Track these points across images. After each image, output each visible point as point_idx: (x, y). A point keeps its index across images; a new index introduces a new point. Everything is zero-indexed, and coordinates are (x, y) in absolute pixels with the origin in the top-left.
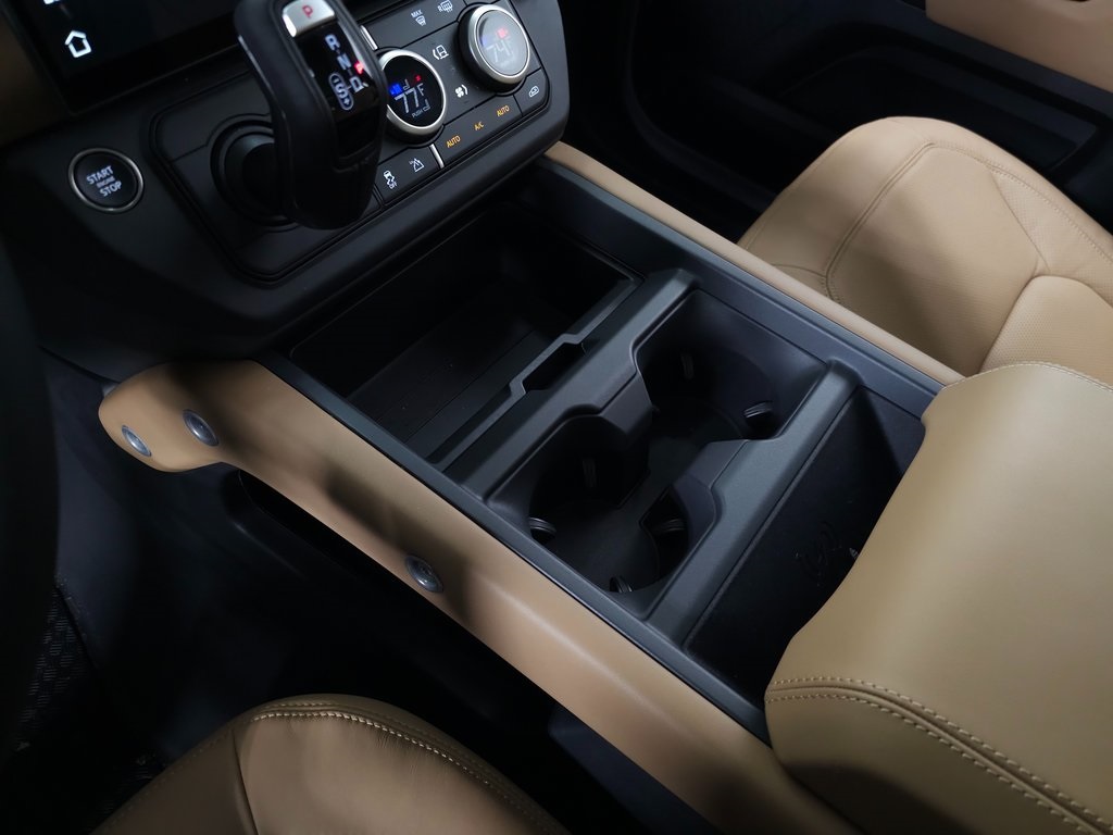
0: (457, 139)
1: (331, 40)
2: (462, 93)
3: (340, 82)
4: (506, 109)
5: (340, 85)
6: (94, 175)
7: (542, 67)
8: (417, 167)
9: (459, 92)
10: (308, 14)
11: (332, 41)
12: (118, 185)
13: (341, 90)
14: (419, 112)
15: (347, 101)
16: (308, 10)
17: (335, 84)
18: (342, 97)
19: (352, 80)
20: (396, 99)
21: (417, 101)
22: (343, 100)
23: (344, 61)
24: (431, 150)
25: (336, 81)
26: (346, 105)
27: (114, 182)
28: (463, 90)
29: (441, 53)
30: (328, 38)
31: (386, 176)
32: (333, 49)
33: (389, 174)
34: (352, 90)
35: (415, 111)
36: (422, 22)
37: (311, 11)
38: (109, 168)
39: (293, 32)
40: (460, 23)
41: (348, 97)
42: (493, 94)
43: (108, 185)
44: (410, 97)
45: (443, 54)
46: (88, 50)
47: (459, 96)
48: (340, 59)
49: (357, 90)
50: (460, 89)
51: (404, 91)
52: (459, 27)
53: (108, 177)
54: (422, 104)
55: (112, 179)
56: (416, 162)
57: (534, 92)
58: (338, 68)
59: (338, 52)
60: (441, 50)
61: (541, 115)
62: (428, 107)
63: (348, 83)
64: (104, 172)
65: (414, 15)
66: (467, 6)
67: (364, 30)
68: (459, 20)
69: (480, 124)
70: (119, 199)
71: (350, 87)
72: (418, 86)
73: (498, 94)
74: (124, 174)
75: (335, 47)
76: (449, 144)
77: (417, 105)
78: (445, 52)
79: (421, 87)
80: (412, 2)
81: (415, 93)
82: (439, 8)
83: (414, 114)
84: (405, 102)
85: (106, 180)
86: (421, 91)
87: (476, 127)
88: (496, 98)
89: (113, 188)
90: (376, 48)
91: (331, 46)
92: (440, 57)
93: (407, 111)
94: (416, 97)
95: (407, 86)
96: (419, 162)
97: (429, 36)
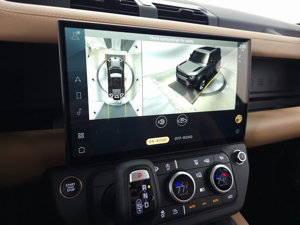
0: (194, 206)
1: (144, 187)
2: (202, 191)
3: (140, 203)
4: (217, 200)
5: (140, 204)
6: (68, 184)
7: (236, 188)
8: (175, 212)
9: (201, 190)
10: (139, 176)
12: (74, 189)
13: (139, 207)
14: (183, 194)
15: (140, 211)
16: (140, 175)
17: (138, 203)
18: (139, 208)
19: (145, 203)
20: (176, 187)
21: (184, 190)
22: (138, 210)
23: (145, 196)
24: (183, 207)
25: (139, 202)
26: (139, 212)
28: (203, 190)
29: (199, 175)
31: (162, 212)
32: (143, 190)
33: (163, 212)
34: (144, 207)
36: (197, 164)
37: (141, 176)
38: (74, 183)
39: (131, 181)
40: (210, 167)
41: (141, 209)
42: (214, 193)
43: (71, 189)
44: (182, 188)
45: (200, 176)
46: (84, 152)
47: (201, 191)
48: (144, 194)
49: (146, 207)
50: (202, 189)
51: (180, 186)
53: (72, 186)
54: (185, 192)
55: (73, 187)
56: (175, 210)
57: (230, 197)
58: (141, 197)
59: (145, 192)
60: (200, 174)
61: (231, 205)
62: (187, 193)
63: (143, 204)
64: (72, 184)
65: (195, 161)
66: (215, 162)
67: (176, 161)
68: (210, 166)
69: (205, 203)
70: (72, 194)
71: (143, 206)
72: (186, 185)
73: (216, 194)
74: (77, 186)
75: (145, 189)
76: (190, 207)
77: (183, 192)
78: (201, 175)
79: (187, 186)
80: (195, 157)
81: (184, 187)
82: (205, 161)
83: (181, 195)
84: (179, 190)
85: (71, 187)
86: (187, 187)
87: (203, 204)
88: (215, 195)
89: (72, 190)
90: (177, 168)
91: (143, 188)
92: (198, 176)
93: (179, 193)
94: (184, 189)
95: (182, 184)
96: (176, 210)
97: (197, 169)
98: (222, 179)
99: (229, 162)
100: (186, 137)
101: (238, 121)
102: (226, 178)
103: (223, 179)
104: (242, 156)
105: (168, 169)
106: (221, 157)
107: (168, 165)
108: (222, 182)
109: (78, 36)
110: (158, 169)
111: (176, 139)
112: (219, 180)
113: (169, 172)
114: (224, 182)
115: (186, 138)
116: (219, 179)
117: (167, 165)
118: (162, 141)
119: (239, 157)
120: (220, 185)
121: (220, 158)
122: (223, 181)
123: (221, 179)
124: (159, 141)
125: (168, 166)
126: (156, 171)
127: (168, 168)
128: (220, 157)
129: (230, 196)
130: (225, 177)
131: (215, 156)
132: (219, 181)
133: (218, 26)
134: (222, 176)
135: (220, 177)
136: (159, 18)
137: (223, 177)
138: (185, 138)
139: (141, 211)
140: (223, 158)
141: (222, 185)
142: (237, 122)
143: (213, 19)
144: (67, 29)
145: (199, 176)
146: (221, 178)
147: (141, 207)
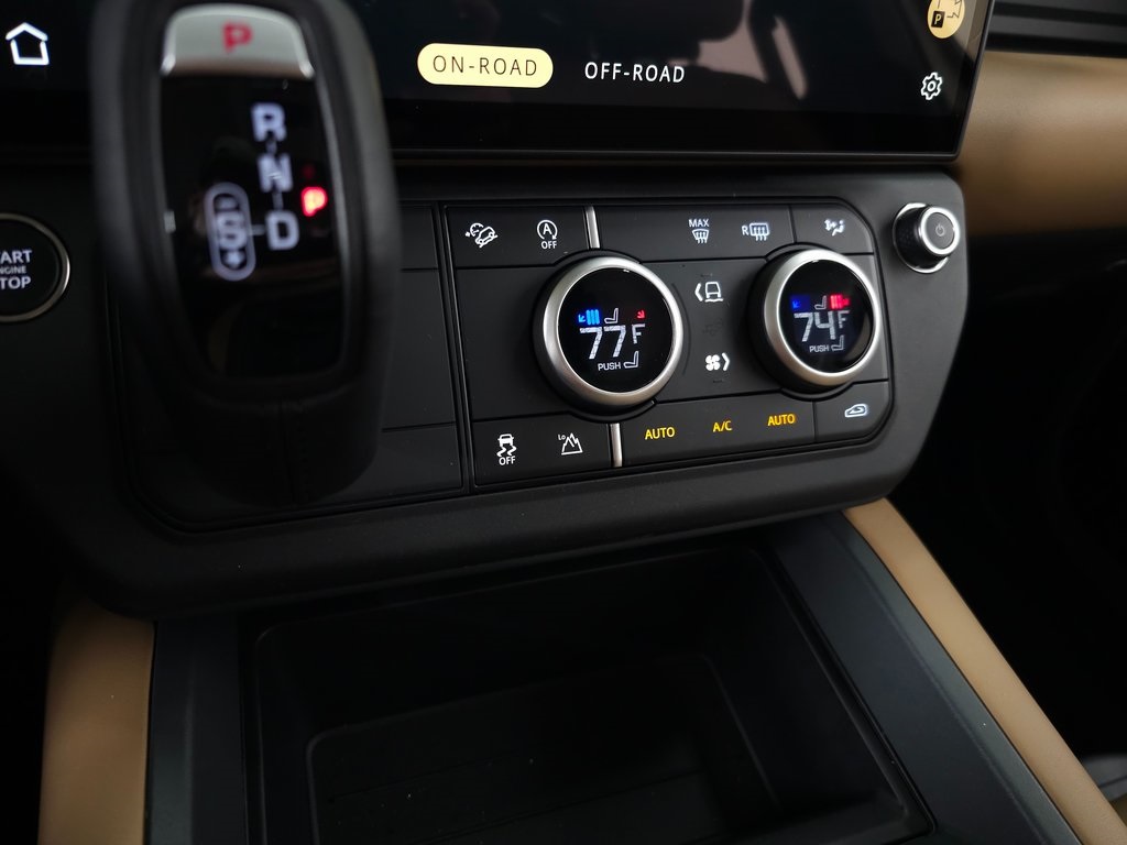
0: (669, 432)
1: (269, 118)
2: (717, 366)
3: (237, 210)
4: (789, 419)
5: (235, 218)
7: (892, 379)
9: (712, 363)
10: (233, 43)
11: (268, 120)
12: (25, 281)
13: (228, 230)
14: (613, 366)
15: (234, 258)
16: (237, 34)
17: (217, 211)
18: (224, 243)
19: (273, 218)
20: (582, 331)
21: (619, 347)
22: (224, 251)
23: (275, 173)
24: (611, 431)
25: (229, 204)
27: (20, 276)
28: (722, 362)
29: (711, 293)
30: (260, 112)
31: (502, 441)
32: (261, 135)
33: (510, 441)
34: (261, 242)
35: (606, 362)
36: (701, 236)
37: (245, 40)
38: (27, 252)
39: (169, 63)
40: (769, 262)
41: (243, 250)
42: (776, 387)
43: (9, 276)
44: (610, 338)
45: (715, 297)
46: (44, 60)
47: (709, 368)
48: (266, 163)
49: (276, 245)
50: (716, 358)
51: (603, 325)
52: (764, 268)
53: (18, 264)
54: (626, 354)
55: (23, 269)
56: (572, 440)
57: (857, 411)
58: (248, 177)
59: (273, 147)
60: (713, 288)
61: (855, 452)
62: (635, 364)
63: (259, 223)
64: (17, 256)
65: (693, 223)
67: (592, 216)
68: (770, 258)
69: (725, 424)
71: (259, 231)
72: (634, 327)
73: (785, 390)
75: (270, 134)
76: (648, 434)
77: (616, 354)
78: (719, 295)
79: (638, 330)
80: (699, 206)
81: (623, 335)
82: (744, 229)
83: (601, 366)
84: (597, 343)
85: (8, 270)
86: (636, 334)
87: (716, 427)
88: (781, 395)
89: (14, 283)
90: (598, 246)
91: (261, 129)
92: (705, 297)
93: (592, 356)
94: (620, 341)
95: (615, 318)
96: (576, 441)
97: (701, 262)
98: (824, 319)
99: (871, 249)
100: (652, 73)
101: (940, 24)
102: (843, 316)
103: (831, 320)
104: (940, 226)
105: (545, 245)
106: (829, 225)
107: (546, 226)
108: (819, 336)
110: (493, 236)
111: (594, 70)
112: (810, 322)
113: (553, 262)
114: (833, 337)
115: (651, 75)
116: (812, 318)
117: (542, 227)
118: (509, 68)
119: (922, 232)
120: (812, 348)
121: (828, 228)
122: (828, 330)
123: (818, 321)
124: (490, 67)
125: (547, 229)
126: (481, 242)
127: (548, 237)
128: (827, 222)
129: (856, 409)
130: (840, 313)
131: (804, 216)
132: (808, 327)
134: (823, 306)
135: (813, 310)
137: (830, 314)
138: (643, 74)
139: (243, 265)
140: (841, 230)
141: (823, 348)
142: (937, 32)
145: (708, 295)
146: (817, 314)
147: (242, 236)
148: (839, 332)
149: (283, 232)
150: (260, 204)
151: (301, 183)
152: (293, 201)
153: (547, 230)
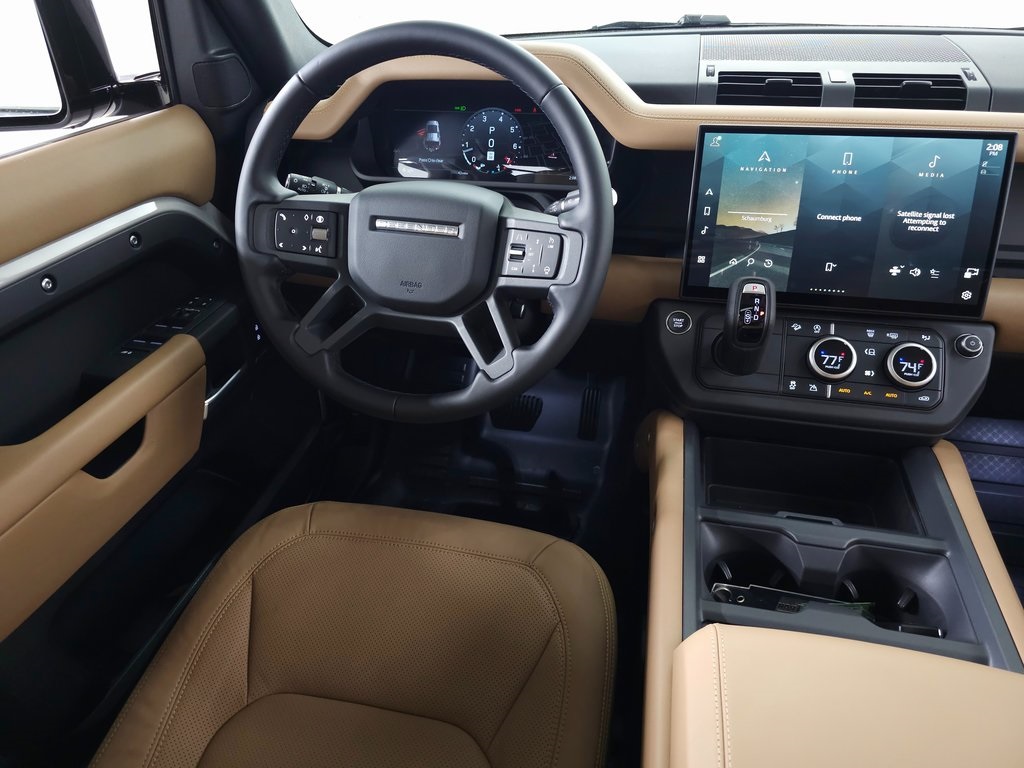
0: (848, 391)
2: (869, 374)
4: (895, 396)
6: (676, 319)
7: (942, 391)
8: (813, 389)
10: (754, 290)
11: (757, 301)
12: (682, 326)
13: (748, 317)
14: (831, 367)
16: (756, 288)
19: (755, 316)
20: (822, 356)
24: (827, 387)
28: (871, 374)
30: (756, 299)
31: (792, 383)
33: (794, 383)
34: (752, 319)
35: (828, 366)
36: (871, 335)
37: (757, 290)
38: (683, 319)
39: (743, 292)
40: (894, 345)
41: (749, 320)
42: (891, 384)
44: (831, 360)
45: (872, 354)
47: (865, 374)
51: (829, 355)
52: (890, 346)
54: (836, 364)
55: (681, 323)
56: (814, 386)
57: (924, 398)
58: (752, 309)
59: (757, 305)
60: (872, 351)
61: (922, 413)
64: (681, 320)
65: (868, 331)
66: (906, 339)
67: (833, 325)
69: (869, 393)
70: (678, 330)
71: (752, 317)
73: (895, 386)
74: (686, 324)
76: (840, 390)
77: (832, 364)
78: (874, 353)
79: (841, 358)
80: (872, 326)
82: (888, 335)
83: (826, 367)
84: (826, 360)
85: (678, 323)
86: (840, 360)
87: (866, 393)
88: (892, 387)
90: (833, 334)
93: (824, 364)
94: (834, 360)
95: (834, 354)
96: (816, 387)
97: (870, 343)
98: (912, 365)
99: (942, 347)
102: (920, 365)
104: (973, 342)
105: (815, 331)
106: (923, 337)
107: (817, 326)
108: (909, 370)
109: (719, 142)
110: (800, 328)
113: (817, 336)
114: (914, 371)
116: (907, 365)
120: (905, 374)
122: (913, 369)
123: (909, 366)
126: (796, 329)
127: (817, 330)
131: (915, 334)
132: (905, 367)
133: (989, 110)
134: (913, 361)
136: (855, 106)
137: (915, 364)
139: (749, 322)
140: (928, 339)
141: (909, 374)
143: (979, 93)
144: (707, 135)
145: (869, 353)
146: (909, 364)
148: (917, 370)
149: (756, 318)
150: (753, 313)
151: (760, 310)
152: (759, 313)
153: (817, 328)
